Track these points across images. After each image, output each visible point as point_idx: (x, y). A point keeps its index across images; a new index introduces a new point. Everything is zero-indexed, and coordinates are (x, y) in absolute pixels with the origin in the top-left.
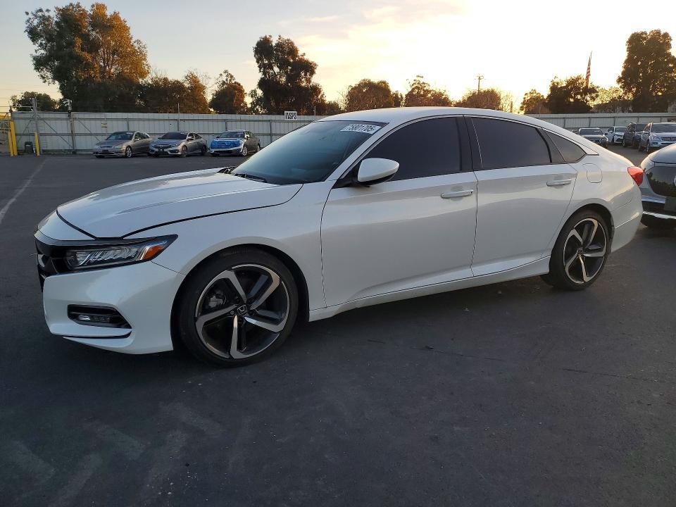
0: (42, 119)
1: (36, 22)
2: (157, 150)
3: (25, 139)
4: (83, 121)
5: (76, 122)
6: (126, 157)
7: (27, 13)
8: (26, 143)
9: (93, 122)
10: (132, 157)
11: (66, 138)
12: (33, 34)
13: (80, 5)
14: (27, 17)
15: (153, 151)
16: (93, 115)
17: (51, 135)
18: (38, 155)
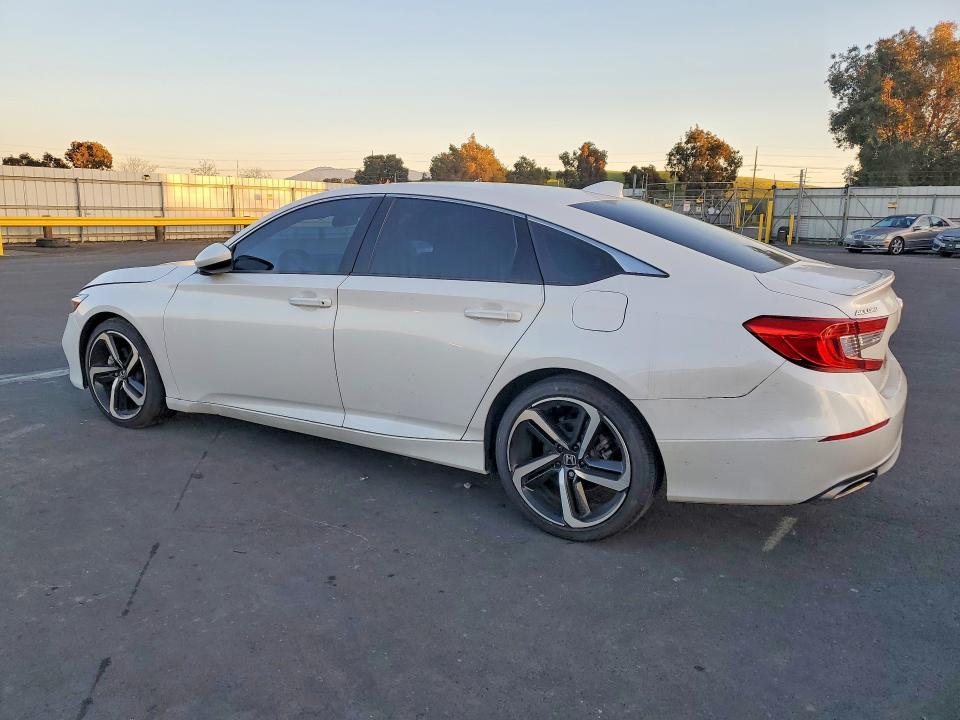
0: (808, 197)
1: (844, 66)
2: (943, 245)
3: (782, 223)
4: (862, 200)
5: (854, 201)
6: (889, 252)
7: (834, 57)
8: (781, 229)
9: (878, 200)
10: (900, 254)
11: (834, 223)
12: (837, 83)
13: (916, 30)
14: (832, 61)
15: (937, 246)
16: (880, 191)
17: (816, 218)
18: (789, 243)
